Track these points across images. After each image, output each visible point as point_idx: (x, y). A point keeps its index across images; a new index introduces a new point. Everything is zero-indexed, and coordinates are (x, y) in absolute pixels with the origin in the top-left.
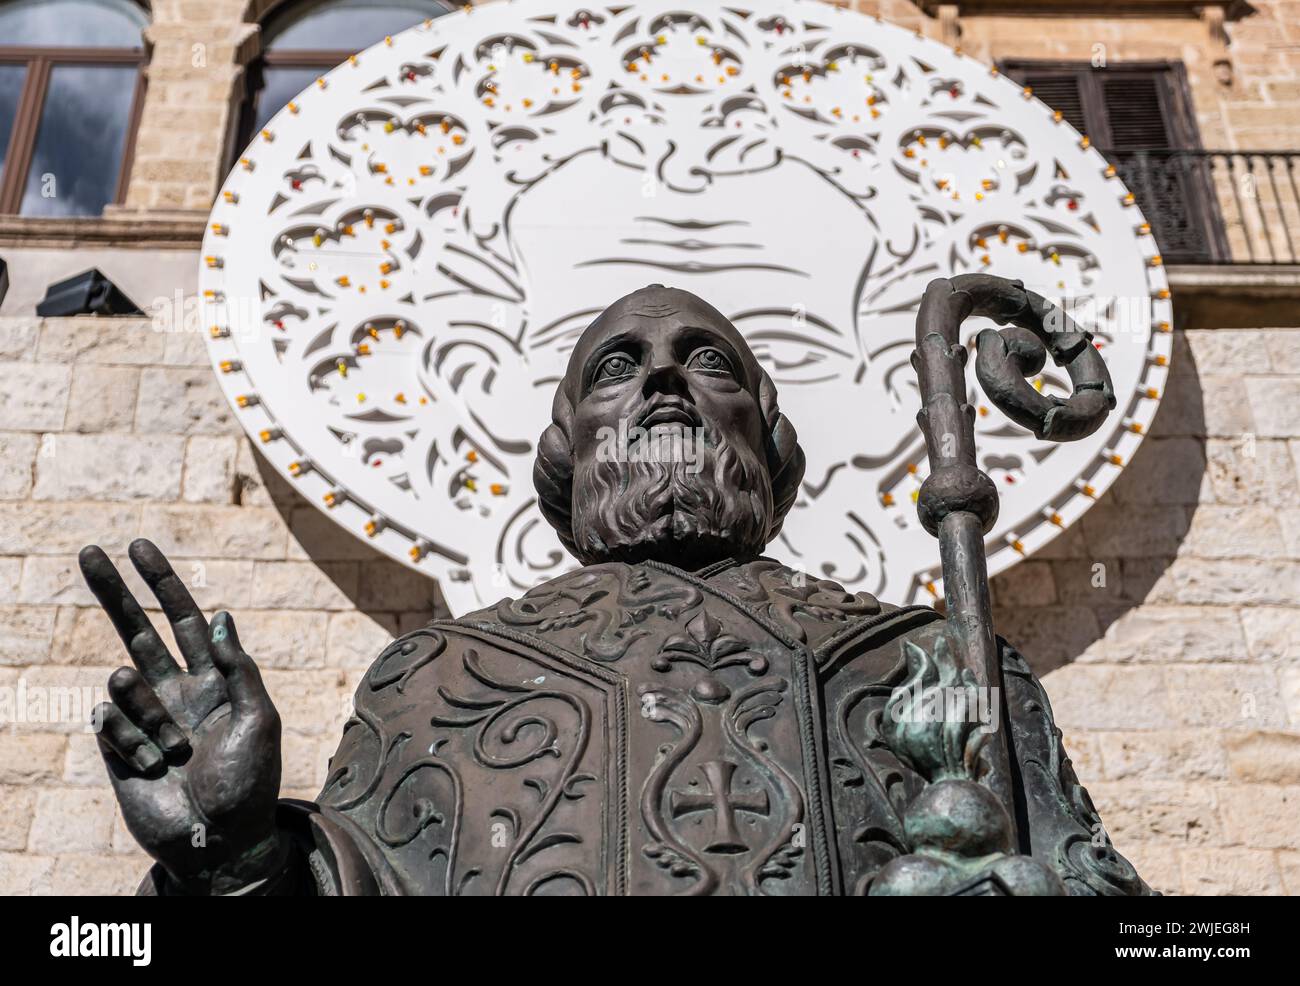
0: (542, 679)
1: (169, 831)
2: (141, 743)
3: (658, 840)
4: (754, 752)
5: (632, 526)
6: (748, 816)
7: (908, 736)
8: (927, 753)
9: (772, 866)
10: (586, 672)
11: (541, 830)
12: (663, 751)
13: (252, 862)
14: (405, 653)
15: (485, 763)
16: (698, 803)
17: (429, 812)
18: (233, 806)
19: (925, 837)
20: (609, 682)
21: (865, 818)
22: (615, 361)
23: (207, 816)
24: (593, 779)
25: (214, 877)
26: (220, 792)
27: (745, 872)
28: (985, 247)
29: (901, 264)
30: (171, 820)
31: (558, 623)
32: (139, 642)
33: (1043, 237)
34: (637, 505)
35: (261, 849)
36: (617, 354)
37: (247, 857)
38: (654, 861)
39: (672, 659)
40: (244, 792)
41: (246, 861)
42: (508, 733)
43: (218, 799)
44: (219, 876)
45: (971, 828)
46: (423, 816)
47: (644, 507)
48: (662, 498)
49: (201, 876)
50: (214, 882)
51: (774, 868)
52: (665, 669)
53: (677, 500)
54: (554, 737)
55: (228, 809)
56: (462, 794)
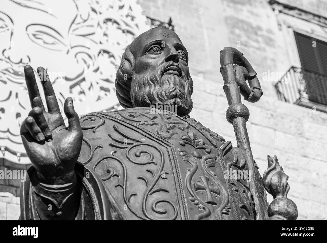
0: (144, 139)
1: (48, 162)
2: (39, 132)
3: (193, 196)
4: (213, 176)
5: (163, 99)
6: (215, 195)
7: (272, 182)
8: (277, 188)
9: (224, 211)
10: (160, 140)
11: (155, 186)
12: (189, 170)
13: (68, 177)
14: (92, 120)
15: (132, 161)
16: (202, 188)
17: (114, 172)
18: (70, 159)
19: (279, 212)
20: (169, 146)
21: (241, 201)
22: (156, 48)
23: (61, 160)
24: (168, 174)
25: (57, 179)
26: (67, 154)
27: (218, 211)
28: (107, 24)
29: (83, 22)
30: (49, 159)
31: (146, 123)
32: (36, 100)
33: (124, 27)
34: (165, 93)
35: (71, 173)
36: (155, 45)
37: (68, 175)
38: (193, 203)
39: (185, 143)
40: (74, 155)
41: (67, 176)
42: (138, 154)
43: (66, 156)
44: (59, 179)
45: (292, 212)
46: (112, 173)
47: (168, 94)
48: (174, 93)
49: (53, 178)
50: (56, 181)
51: (225, 211)
52: (183, 145)
53: (178, 94)
54: (153, 158)
55: (68, 159)
56: (126, 170)
